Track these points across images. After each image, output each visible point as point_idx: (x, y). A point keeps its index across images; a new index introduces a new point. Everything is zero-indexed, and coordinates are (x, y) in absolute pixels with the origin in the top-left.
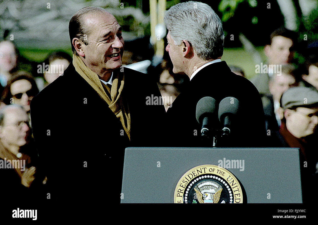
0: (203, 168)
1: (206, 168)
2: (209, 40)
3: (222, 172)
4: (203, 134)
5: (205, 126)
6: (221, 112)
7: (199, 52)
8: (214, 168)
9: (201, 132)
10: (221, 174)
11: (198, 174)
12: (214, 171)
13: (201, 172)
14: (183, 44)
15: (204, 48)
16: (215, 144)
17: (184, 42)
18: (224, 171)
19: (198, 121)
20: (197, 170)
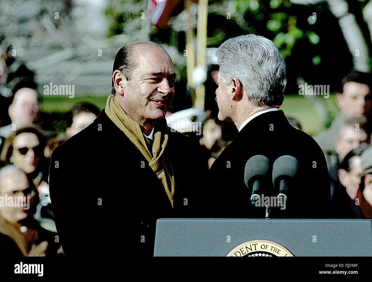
0: (253, 245)
1: (257, 244)
2: (264, 80)
3: (277, 249)
4: (253, 202)
5: (256, 192)
6: (275, 175)
7: (251, 95)
8: (267, 244)
9: (251, 200)
10: (276, 252)
11: (247, 252)
12: (267, 248)
13: (251, 249)
14: (233, 83)
15: (257, 90)
16: (269, 214)
17: (233, 80)
18: (279, 248)
19: (247, 186)
20: (247, 247)
